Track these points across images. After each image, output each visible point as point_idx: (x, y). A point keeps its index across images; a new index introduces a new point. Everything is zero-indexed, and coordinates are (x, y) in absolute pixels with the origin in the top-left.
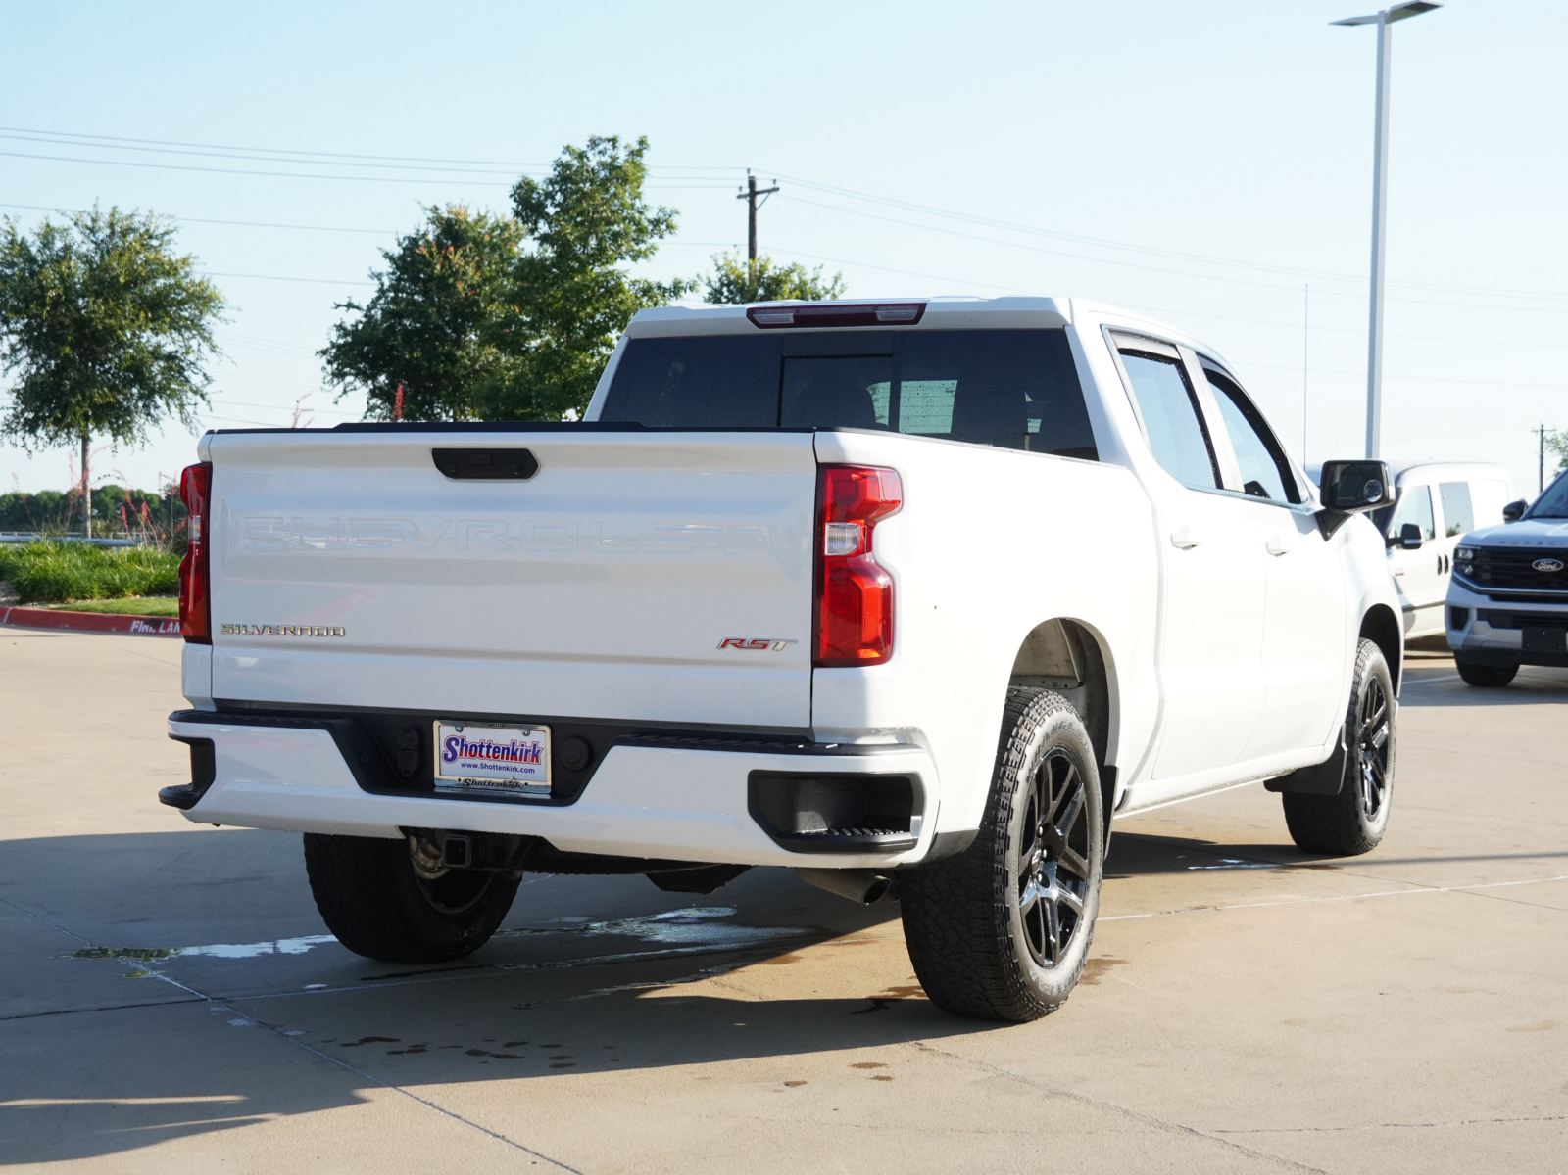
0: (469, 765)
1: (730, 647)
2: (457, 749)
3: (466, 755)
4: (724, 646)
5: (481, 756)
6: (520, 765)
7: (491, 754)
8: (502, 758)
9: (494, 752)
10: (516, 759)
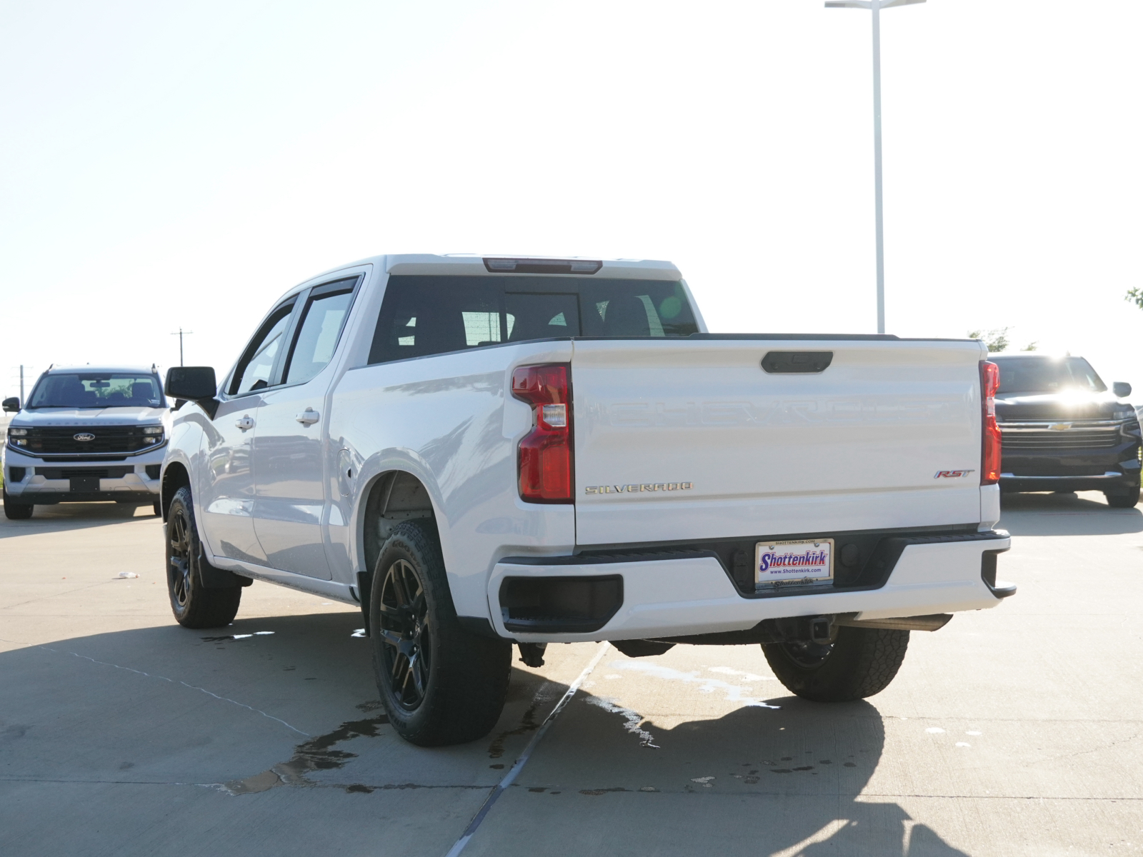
0: (776, 572)
1: (941, 477)
2: (769, 561)
3: (774, 565)
4: (938, 477)
5: (784, 564)
6: (811, 568)
7: (791, 562)
8: (799, 564)
9: (794, 560)
10: (809, 564)
